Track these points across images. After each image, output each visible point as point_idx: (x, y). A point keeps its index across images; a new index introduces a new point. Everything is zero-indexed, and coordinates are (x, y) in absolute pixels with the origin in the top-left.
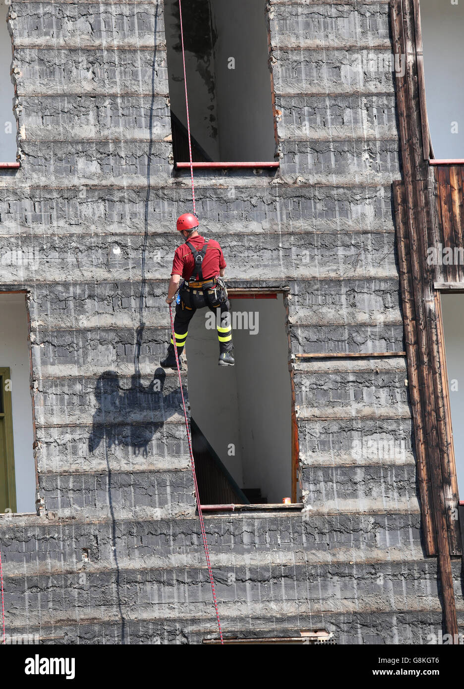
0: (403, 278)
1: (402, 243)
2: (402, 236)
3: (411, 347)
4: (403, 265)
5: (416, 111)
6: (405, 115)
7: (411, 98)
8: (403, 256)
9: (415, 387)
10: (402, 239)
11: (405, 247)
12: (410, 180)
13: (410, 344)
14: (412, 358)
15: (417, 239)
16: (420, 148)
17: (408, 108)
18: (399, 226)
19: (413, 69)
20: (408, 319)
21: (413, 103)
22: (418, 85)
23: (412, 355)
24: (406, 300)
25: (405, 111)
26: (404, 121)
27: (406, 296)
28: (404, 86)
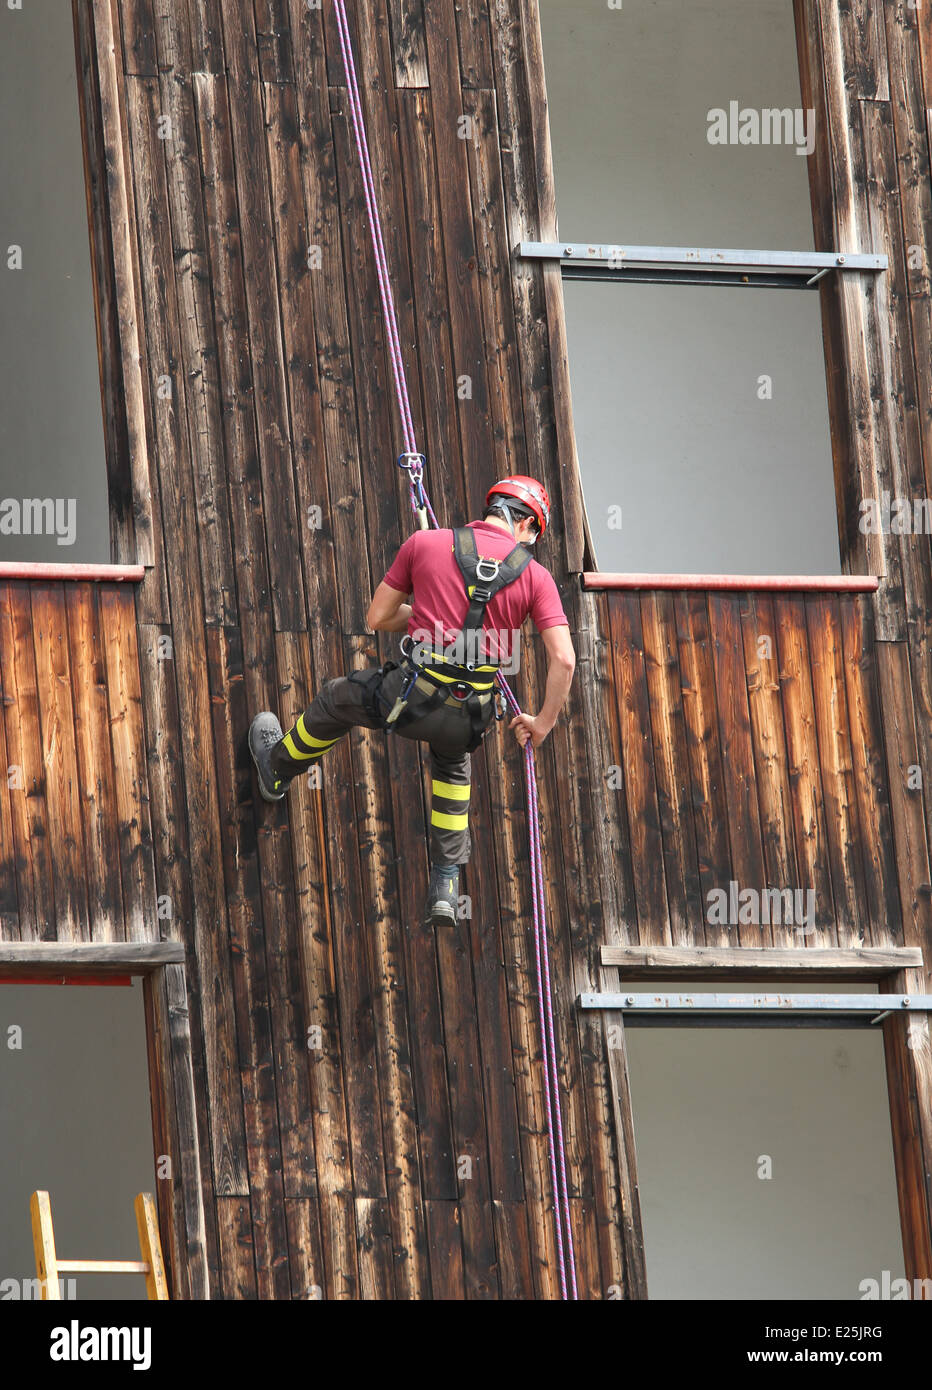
0: (511, 930)
1: (505, 821)
2: (505, 802)
3: (534, 1141)
4: (508, 890)
5: (541, 424)
6: (510, 434)
7: (528, 384)
8: (510, 862)
9: (546, 1264)
10: (507, 812)
11: (515, 835)
12: (528, 633)
13: (532, 1134)
14: (537, 1177)
15: (551, 814)
16: (556, 537)
17: (520, 415)
18: (497, 773)
19: (533, 300)
20: (524, 1055)
21: (533, 401)
22: (548, 347)
23: (536, 1167)
24: (520, 999)
25: (509, 423)
26: (508, 453)
27: (520, 983)
28: (505, 348)
